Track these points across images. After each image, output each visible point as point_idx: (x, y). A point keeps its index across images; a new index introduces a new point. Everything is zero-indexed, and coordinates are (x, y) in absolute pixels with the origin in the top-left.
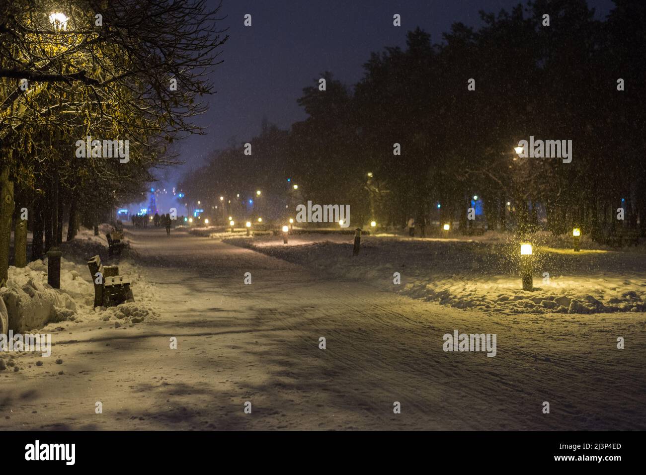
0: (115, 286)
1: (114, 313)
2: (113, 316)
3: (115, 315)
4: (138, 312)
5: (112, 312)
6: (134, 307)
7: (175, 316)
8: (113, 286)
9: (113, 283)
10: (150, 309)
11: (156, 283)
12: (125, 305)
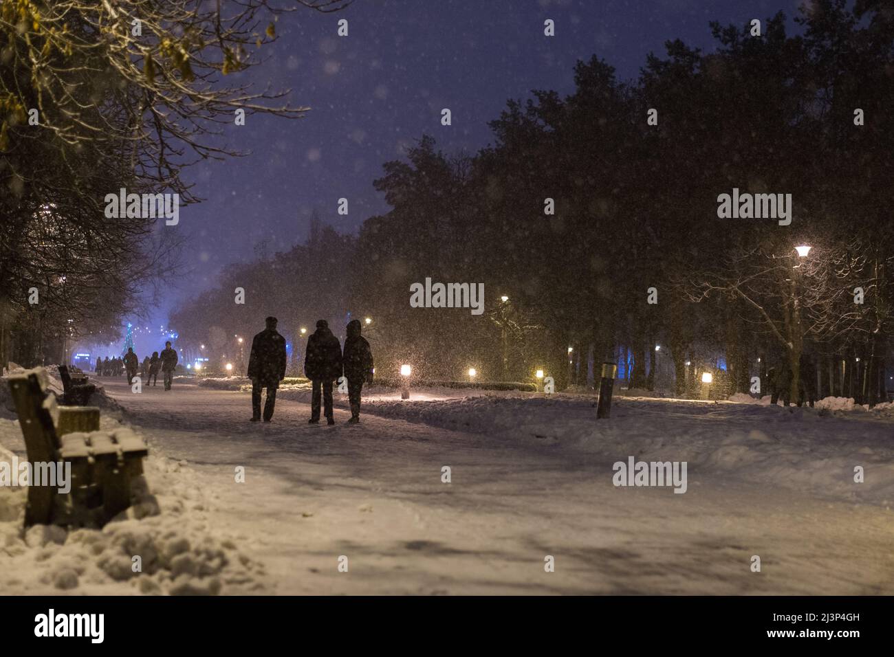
0: (99, 457)
1: (98, 558)
2: (91, 566)
3: (101, 565)
4: (190, 555)
5: (87, 550)
6: (172, 534)
7: (314, 571)
8: (91, 459)
9: (91, 449)
10: (229, 546)
11: (188, 461)
12: (131, 525)
